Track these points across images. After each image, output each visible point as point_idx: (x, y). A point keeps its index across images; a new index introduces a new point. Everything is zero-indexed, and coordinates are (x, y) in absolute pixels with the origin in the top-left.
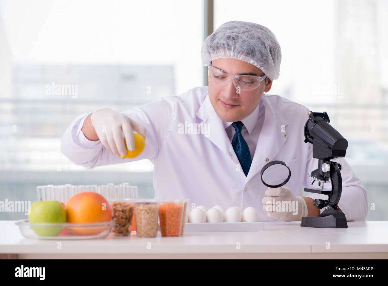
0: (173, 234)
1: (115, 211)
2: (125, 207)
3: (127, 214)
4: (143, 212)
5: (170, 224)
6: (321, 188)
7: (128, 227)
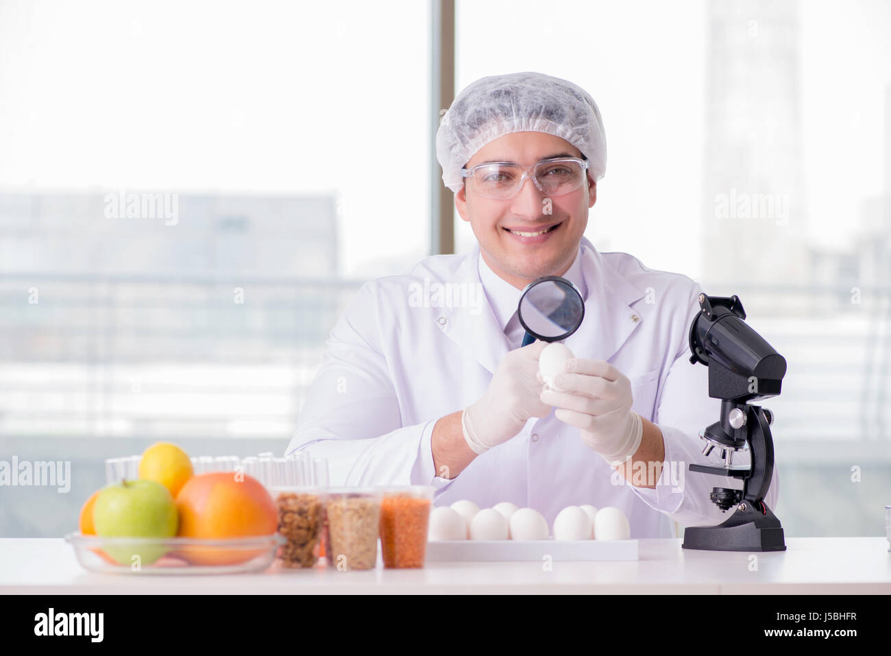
0: (411, 563)
1: (284, 512)
2: (306, 503)
3: (310, 518)
4: (349, 514)
5: (403, 540)
6: (727, 464)
7: (313, 547)
